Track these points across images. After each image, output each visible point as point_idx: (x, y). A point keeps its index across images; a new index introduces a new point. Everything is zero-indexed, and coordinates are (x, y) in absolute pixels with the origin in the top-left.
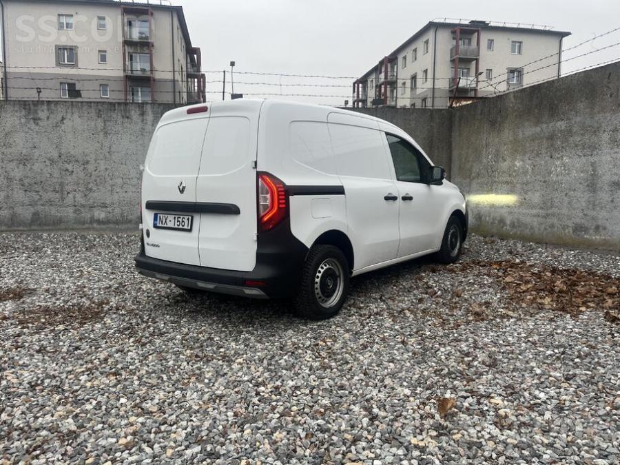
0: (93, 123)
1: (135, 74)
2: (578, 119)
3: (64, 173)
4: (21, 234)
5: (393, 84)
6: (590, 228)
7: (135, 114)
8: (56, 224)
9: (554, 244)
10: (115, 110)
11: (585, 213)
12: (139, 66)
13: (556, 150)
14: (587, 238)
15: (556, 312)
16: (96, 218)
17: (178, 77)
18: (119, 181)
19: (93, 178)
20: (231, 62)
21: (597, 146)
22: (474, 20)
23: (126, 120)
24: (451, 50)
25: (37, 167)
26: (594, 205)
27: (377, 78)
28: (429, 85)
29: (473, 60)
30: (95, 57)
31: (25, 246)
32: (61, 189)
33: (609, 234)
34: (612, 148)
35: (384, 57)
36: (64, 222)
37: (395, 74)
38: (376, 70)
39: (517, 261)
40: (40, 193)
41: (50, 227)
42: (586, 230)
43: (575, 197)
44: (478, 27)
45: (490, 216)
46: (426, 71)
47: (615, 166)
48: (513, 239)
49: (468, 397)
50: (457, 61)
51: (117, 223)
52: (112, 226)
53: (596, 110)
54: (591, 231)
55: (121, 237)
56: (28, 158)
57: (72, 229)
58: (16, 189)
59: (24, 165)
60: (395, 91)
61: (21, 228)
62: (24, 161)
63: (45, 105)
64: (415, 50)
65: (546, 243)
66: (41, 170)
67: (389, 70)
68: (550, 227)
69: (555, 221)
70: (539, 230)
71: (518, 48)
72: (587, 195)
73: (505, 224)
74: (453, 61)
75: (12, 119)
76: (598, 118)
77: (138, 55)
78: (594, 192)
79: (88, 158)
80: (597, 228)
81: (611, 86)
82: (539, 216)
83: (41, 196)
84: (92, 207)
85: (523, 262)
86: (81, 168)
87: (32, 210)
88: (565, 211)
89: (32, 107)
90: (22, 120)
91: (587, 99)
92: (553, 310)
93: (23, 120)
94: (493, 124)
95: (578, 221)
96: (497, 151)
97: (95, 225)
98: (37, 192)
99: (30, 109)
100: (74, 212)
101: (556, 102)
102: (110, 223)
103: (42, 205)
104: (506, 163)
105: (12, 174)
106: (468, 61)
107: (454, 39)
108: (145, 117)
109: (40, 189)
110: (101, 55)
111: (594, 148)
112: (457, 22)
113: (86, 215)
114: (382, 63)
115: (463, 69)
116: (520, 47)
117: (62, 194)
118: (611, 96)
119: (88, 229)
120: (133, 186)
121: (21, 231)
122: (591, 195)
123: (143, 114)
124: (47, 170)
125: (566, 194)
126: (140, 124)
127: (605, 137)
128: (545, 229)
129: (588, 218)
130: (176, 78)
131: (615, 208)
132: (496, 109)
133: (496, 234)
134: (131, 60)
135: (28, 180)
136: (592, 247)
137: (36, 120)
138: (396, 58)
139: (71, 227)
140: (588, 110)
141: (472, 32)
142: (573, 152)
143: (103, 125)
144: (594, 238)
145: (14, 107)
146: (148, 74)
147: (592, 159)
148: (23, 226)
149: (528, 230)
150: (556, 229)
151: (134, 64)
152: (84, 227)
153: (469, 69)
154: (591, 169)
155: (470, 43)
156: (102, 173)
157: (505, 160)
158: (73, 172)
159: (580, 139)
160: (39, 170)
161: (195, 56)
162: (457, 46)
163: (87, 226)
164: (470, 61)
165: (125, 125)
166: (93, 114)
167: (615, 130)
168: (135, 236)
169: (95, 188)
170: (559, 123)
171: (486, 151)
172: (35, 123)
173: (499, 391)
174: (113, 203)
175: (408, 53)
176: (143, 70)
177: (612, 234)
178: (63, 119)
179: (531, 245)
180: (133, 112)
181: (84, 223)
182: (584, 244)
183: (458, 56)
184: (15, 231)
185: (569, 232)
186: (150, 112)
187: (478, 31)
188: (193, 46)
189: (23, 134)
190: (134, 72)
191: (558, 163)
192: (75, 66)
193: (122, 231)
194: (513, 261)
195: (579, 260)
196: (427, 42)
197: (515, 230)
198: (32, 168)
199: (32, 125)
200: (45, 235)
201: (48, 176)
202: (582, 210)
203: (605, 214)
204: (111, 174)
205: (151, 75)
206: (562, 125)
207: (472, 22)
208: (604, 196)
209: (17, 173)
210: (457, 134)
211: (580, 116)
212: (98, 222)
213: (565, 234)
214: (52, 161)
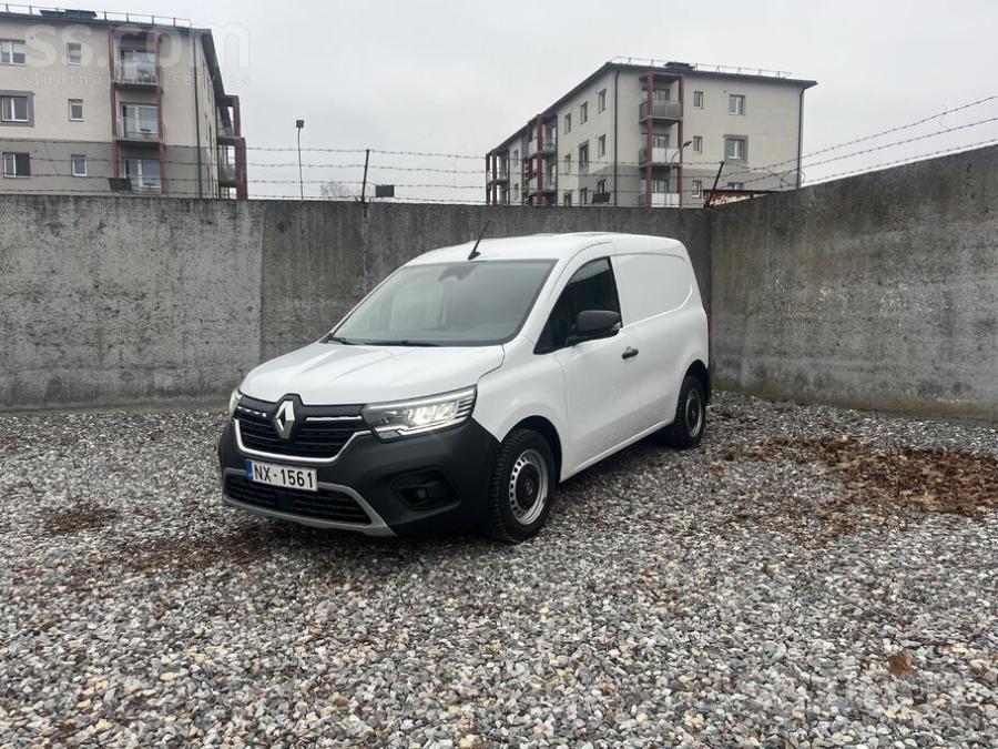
0: (153, 232)
1: (131, 138)
2: (921, 229)
3: (102, 314)
4: (30, 416)
5: (551, 157)
6: (946, 389)
7: (221, 218)
8: (91, 399)
9: (886, 411)
10: (188, 211)
11: (937, 365)
12: (139, 125)
13: (887, 272)
14: (941, 403)
15: (947, 515)
16: (157, 387)
17: (205, 143)
18: (196, 326)
19: (153, 321)
20: (298, 122)
21: (953, 268)
22: (672, 60)
23: (208, 227)
24: (641, 106)
25: (56, 305)
26: (951, 354)
27: (525, 149)
28: (609, 158)
29: (674, 122)
30: (64, 110)
31: (45, 436)
32: (98, 340)
33: (977, 396)
34: (976, 272)
35: (534, 116)
36: (103, 394)
37: (554, 142)
38: (524, 134)
39: (845, 438)
40: (62, 348)
41: (80, 404)
42: (940, 391)
43: (919, 342)
44: (678, 73)
45: (780, 370)
46: (603, 139)
47: (982, 297)
48: (820, 405)
49: (918, 647)
50: (650, 123)
51: (193, 393)
52: (183, 398)
53: (950, 216)
54: (948, 392)
55: (201, 417)
56: (42, 290)
57: (117, 406)
58: (20, 342)
59: (35, 301)
60: (554, 168)
61: (30, 406)
62: (34, 294)
63: (71, 204)
64: (585, 106)
65: (876, 411)
66: (64, 309)
67: (544, 135)
68: (881, 387)
69: (888, 377)
70: (864, 390)
71: (740, 104)
72: (939, 340)
73: (805, 382)
74: (643, 123)
75: (13, 227)
76: (952, 228)
77: (137, 108)
78: (950, 334)
79: (144, 289)
80: (957, 387)
81: (972, 182)
82: (862, 370)
83: (63, 352)
84: (150, 369)
85: (852, 440)
86: (133, 306)
87: (49, 376)
88: (904, 362)
89: (49, 207)
90: (31, 227)
91: (934, 200)
92: (942, 513)
93: (33, 228)
94: (781, 232)
95: (926, 377)
96: (790, 273)
97: (156, 398)
98: (57, 345)
99: (44, 209)
100: (120, 378)
101: (884, 203)
102: (180, 394)
103: (66, 367)
104: (805, 291)
105: (13, 318)
106: (667, 124)
107: (644, 89)
108: (238, 222)
109: (61, 340)
110: (73, 107)
111: (948, 271)
112: (648, 64)
113: (141, 381)
114: (532, 124)
115: (659, 135)
116: (742, 104)
117: (101, 348)
118: (972, 197)
119: (143, 404)
120: (220, 333)
121: (28, 410)
122: (945, 339)
123: (235, 217)
124: (74, 311)
125: (905, 338)
126: (231, 233)
127: (966, 256)
128: (873, 389)
129: (941, 373)
130: (201, 145)
131: (984, 358)
132: (784, 211)
133: (792, 397)
134: (125, 115)
135: (42, 326)
136: (950, 415)
137: (55, 227)
138: (556, 117)
139: (115, 403)
140: (937, 216)
141: (670, 80)
142: (915, 276)
143: (169, 235)
144: (952, 402)
145: (17, 205)
146: (154, 138)
147: (944, 288)
148: (33, 403)
149: (845, 391)
150: (890, 390)
151: (128, 122)
152: (138, 401)
153: (667, 136)
154: (944, 301)
155: (667, 97)
156: (169, 314)
157: (804, 287)
158: (118, 311)
159: (924, 258)
160: (60, 309)
161: (230, 109)
162: (649, 100)
163: (142, 398)
164: (668, 123)
165: (207, 234)
166: (153, 217)
167: (981, 246)
168: (224, 414)
169: (156, 337)
170: (893, 234)
171: (771, 272)
172: (53, 232)
173: (957, 636)
174: (185, 361)
175: (574, 109)
176: (145, 131)
177: (981, 395)
178: (102, 226)
179: (852, 414)
180: (218, 215)
181: (136, 396)
182: (936, 411)
183: (651, 117)
184: (19, 411)
185: (912, 393)
186: (246, 214)
187: (680, 79)
188: (226, 93)
189: (33, 251)
190: (129, 135)
191: (891, 292)
192: (31, 124)
193: (201, 406)
194: (838, 439)
195: (936, 435)
196: (603, 94)
197: (823, 392)
198: (48, 307)
199: (50, 237)
200: (72, 417)
201: (76, 318)
202: (933, 361)
203: (969, 367)
204: (182, 314)
205: (160, 141)
206: (895, 236)
207: (669, 64)
208: (967, 342)
209: (22, 314)
210: (721, 246)
211: (924, 225)
212: (162, 392)
213: (906, 396)
214: (84, 295)
